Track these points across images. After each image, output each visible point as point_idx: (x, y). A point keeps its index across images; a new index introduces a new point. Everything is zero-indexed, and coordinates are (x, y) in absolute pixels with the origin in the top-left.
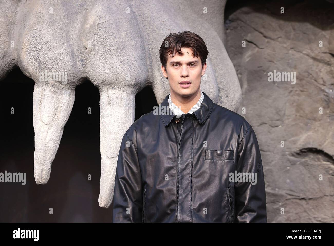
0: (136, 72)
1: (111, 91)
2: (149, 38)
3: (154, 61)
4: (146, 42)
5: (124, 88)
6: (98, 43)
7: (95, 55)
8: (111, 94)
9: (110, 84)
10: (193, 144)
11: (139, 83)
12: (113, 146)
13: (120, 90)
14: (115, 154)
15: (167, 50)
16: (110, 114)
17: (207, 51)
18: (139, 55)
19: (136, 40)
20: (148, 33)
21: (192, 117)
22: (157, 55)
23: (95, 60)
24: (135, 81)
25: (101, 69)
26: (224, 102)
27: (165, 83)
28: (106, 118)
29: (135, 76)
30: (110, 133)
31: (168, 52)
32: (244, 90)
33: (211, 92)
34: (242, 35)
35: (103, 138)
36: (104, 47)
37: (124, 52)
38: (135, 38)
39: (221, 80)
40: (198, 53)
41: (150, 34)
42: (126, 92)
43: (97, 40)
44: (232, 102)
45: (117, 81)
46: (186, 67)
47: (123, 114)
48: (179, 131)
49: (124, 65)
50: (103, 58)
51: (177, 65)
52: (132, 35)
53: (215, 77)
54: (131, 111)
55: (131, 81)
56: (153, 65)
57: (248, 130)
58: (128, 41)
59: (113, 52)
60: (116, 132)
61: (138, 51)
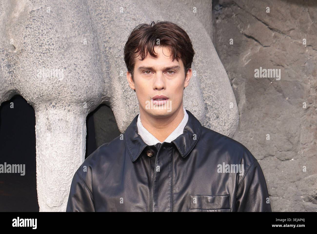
0: (87, 83)
1: (52, 111)
2: (104, 32)
3: (112, 66)
4: (100, 38)
5: (70, 107)
6: (31, 39)
7: (27, 57)
8: (52, 115)
9: (49, 100)
10: (172, 187)
11: (91, 99)
12: (55, 190)
13: (65, 109)
14: (58, 202)
15: (135, 50)
16: (51, 144)
17: (193, 51)
18: (90, 58)
19: (86, 35)
20: (104, 24)
21: (171, 148)
22: (117, 58)
23: (27, 65)
24: (85, 95)
25: (36, 77)
26: (213, 125)
27: (129, 98)
28: (45, 150)
29: (86, 88)
30: (52, 172)
31: (136, 53)
32: (241, 108)
33: (195, 111)
34: (239, 26)
35: (41, 179)
36: (40, 46)
37: (70, 54)
38: (84, 32)
39: (209, 94)
40: (179, 55)
41: (107, 26)
42: (73, 112)
43: (30, 35)
44: (225, 125)
45: (59, 95)
46: (162, 74)
47: (69, 144)
48: (153, 168)
49: (70, 73)
50: (39, 62)
51: (148, 72)
52: (81, 28)
53: (201, 89)
54: (80, 140)
55: (80, 96)
56: (111, 72)
57: (251, 165)
58: (75, 37)
59: (54, 53)
60: (60, 171)
61: (89, 51)
